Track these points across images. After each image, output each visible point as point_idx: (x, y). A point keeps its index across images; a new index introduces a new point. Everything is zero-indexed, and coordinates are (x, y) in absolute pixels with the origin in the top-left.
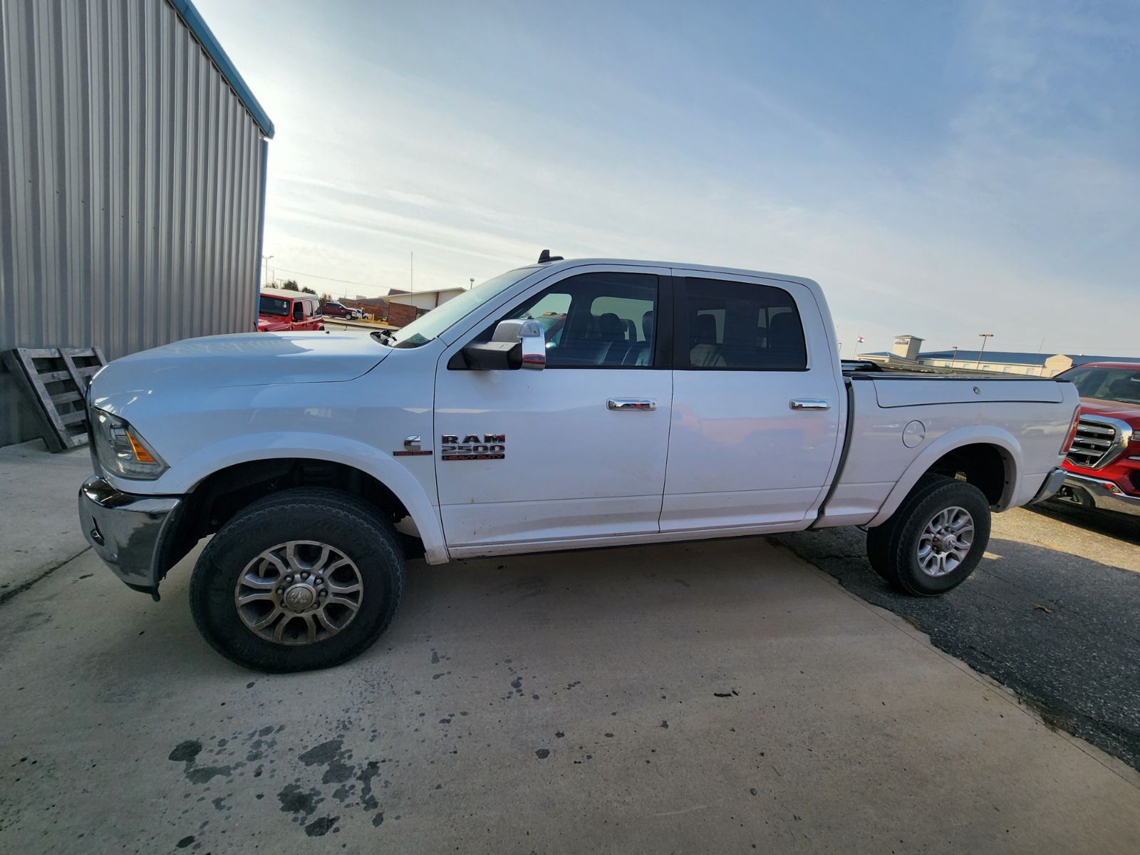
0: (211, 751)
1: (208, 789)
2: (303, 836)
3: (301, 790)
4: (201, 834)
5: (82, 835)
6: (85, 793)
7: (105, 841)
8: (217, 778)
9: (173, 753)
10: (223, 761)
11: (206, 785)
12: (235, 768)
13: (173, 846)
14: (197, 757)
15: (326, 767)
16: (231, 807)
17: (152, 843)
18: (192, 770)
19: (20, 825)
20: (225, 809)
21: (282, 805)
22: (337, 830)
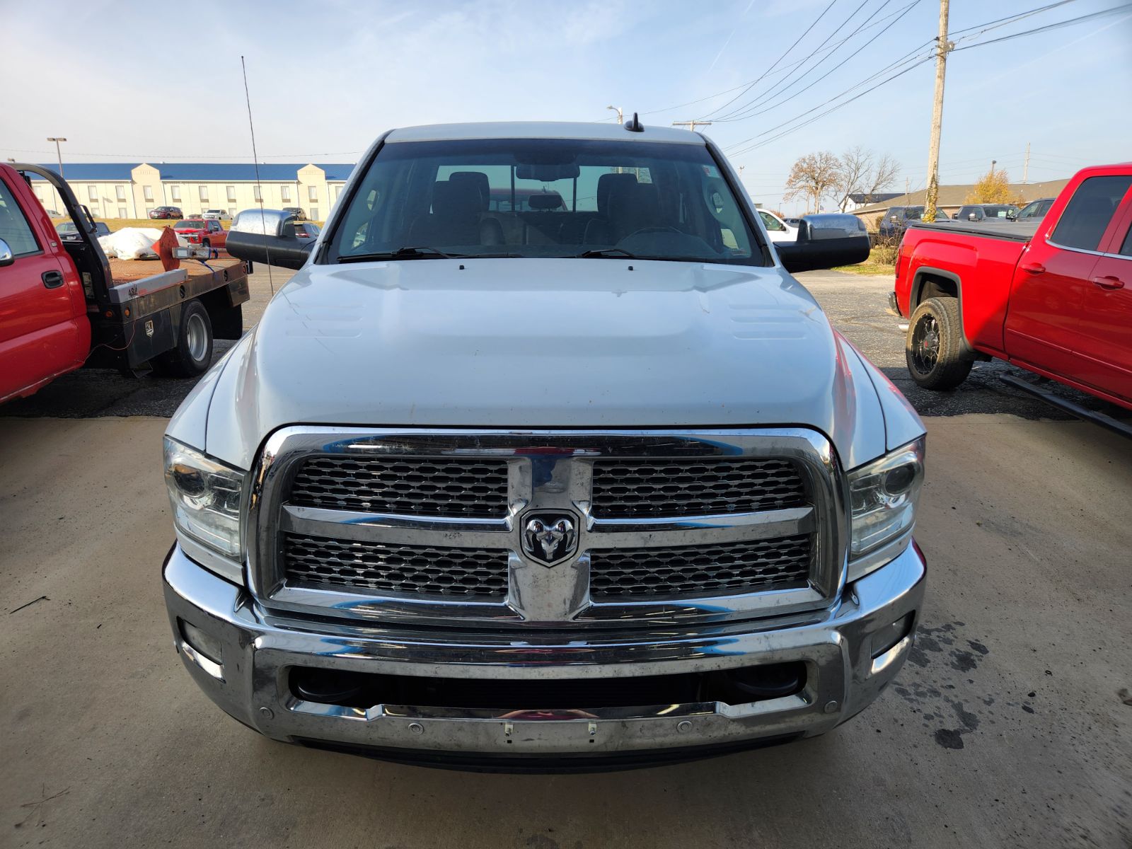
0: (941, 722)
1: (980, 712)
2: (990, 654)
3: (954, 661)
4: (1017, 703)
5: (1059, 772)
6: (1026, 790)
7: (1054, 755)
8: (966, 709)
9: (955, 748)
10: (948, 710)
11: (976, 713)
12: (952, 701)
13: (1035, 716)
14: (952, 729)
15: (927, 652)
16: (989, 695)
17: (1039, 727)
18: (966, 728)
19: (1076, 820)
20: (992, 697)
21: (972, 669)
22: (977, 640)
